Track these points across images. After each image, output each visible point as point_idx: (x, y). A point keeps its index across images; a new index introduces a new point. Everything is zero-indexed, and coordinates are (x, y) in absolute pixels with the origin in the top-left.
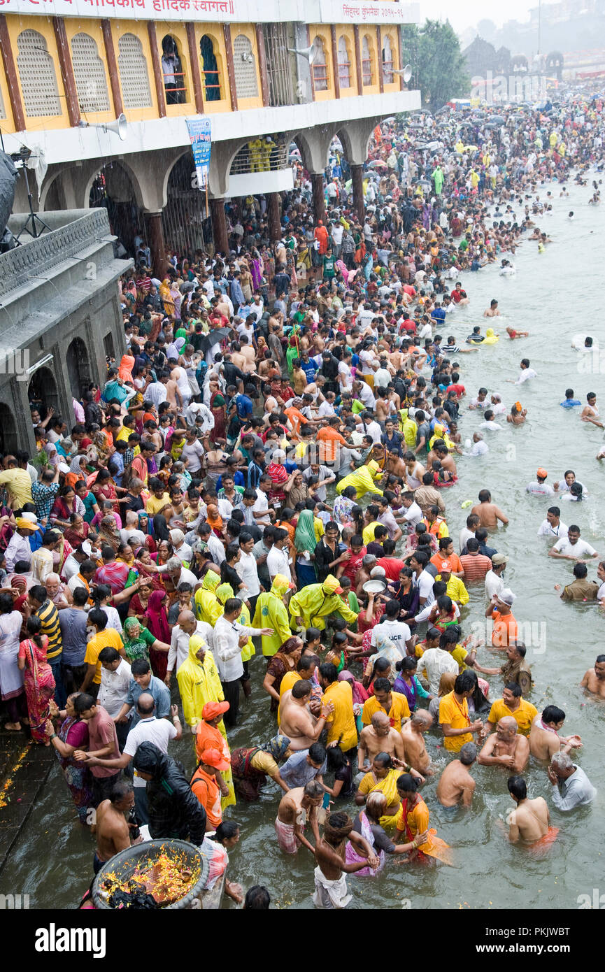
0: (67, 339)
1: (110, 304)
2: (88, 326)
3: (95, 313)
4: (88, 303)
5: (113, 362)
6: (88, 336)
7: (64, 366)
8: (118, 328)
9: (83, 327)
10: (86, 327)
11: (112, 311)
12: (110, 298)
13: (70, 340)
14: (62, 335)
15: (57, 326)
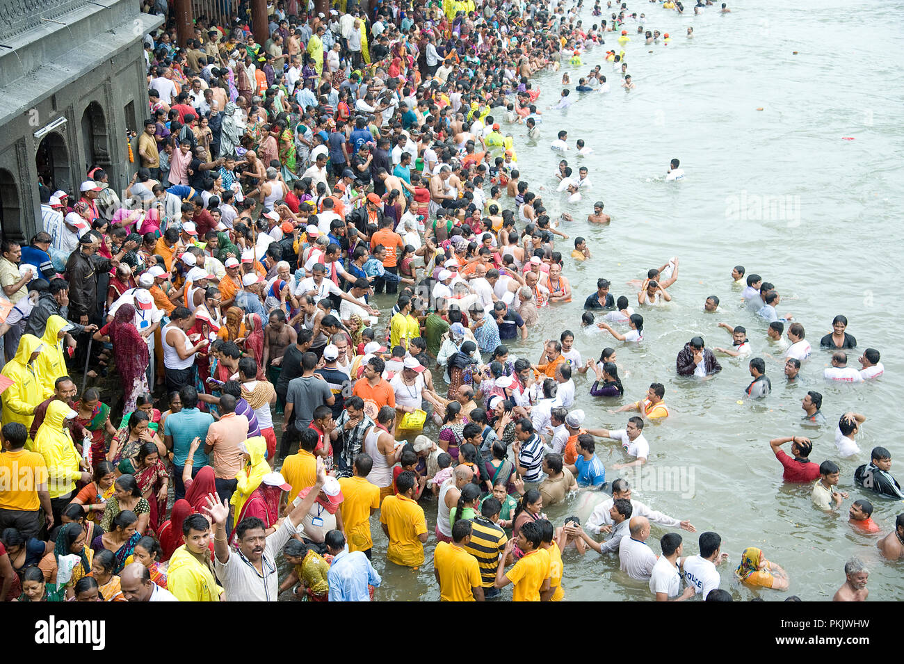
0: (83, 102)
1: (134, 66)
2: (107, 89)
3: (117, 75)
4: (111, 60)
5: (133, 136)
6: (107, 101)
7: (79, 133)
8: (142, 96)
9: (101, 90)
10: (105, 91)
11: (135, 75)
12: (134, 59)
13: (86, 103)
14: (79, 95)
15: (74, 84)
